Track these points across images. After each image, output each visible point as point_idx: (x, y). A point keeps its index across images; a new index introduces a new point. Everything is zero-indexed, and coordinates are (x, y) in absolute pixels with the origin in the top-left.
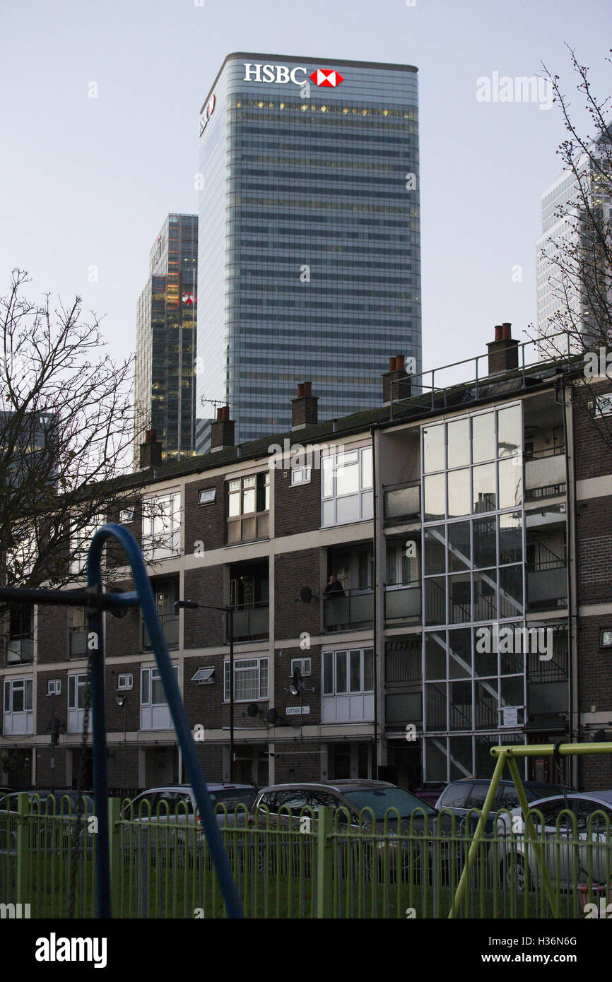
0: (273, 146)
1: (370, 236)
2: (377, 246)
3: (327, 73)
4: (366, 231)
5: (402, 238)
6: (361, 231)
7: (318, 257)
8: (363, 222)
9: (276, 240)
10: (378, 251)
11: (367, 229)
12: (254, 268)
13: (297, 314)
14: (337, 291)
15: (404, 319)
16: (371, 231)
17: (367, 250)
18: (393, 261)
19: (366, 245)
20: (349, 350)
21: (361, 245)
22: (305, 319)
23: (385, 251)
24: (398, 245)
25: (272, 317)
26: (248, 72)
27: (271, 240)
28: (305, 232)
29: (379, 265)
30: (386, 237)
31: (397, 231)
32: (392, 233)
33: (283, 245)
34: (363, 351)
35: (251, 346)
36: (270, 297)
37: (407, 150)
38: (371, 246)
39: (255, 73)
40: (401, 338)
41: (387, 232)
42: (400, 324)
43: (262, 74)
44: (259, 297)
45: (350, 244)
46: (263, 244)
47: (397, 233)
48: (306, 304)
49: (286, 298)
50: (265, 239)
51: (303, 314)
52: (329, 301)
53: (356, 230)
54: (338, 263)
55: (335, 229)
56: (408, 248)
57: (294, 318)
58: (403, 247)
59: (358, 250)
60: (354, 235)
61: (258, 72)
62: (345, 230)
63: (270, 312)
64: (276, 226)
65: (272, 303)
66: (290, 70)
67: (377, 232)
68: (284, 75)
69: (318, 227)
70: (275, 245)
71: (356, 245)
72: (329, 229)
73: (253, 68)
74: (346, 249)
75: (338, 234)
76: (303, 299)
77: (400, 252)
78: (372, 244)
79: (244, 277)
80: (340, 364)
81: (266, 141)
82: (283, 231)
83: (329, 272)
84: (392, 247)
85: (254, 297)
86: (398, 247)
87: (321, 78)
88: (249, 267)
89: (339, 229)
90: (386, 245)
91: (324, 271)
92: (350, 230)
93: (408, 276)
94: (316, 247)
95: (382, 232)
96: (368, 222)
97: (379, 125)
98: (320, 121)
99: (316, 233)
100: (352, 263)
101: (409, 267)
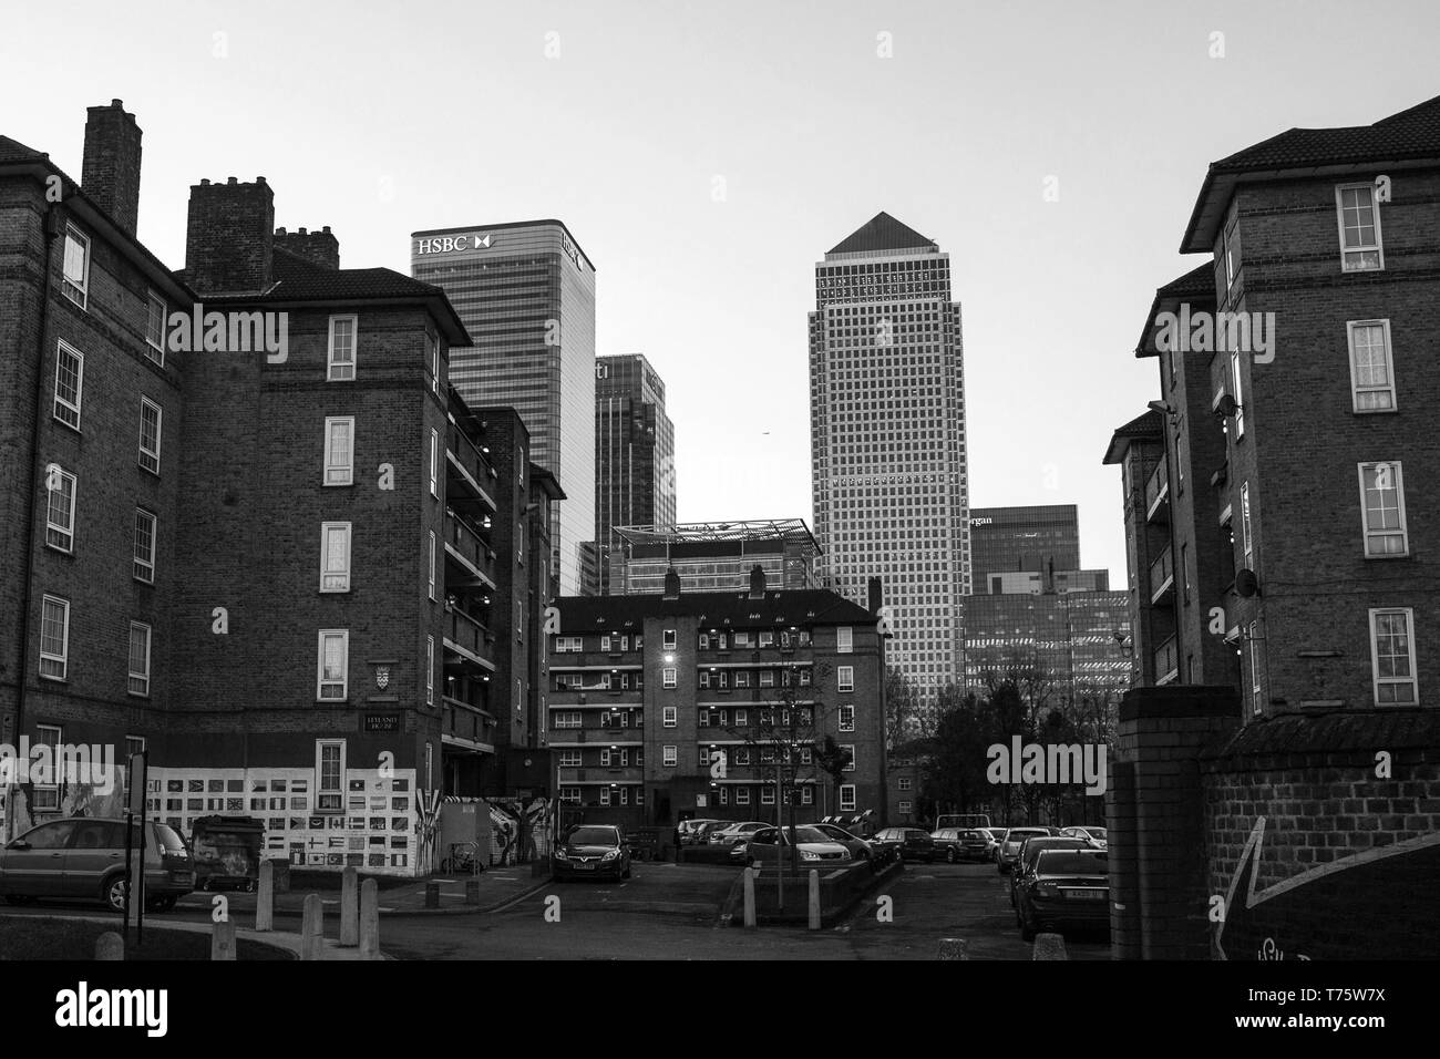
1: (515, 365)
3: (482, 238)
4: (512, 362)
5: (541, 363)
6: (507, 361)
7: (474, 387)
8: (510, 354)
11: (512, 360)
16: (515, 361)
17: (513, 377)
18: (532, 383)
19: (511, 373)
21: (507, 373)
23: (527, 376)
24: (537, 370)
26: (421, 247)
29: (522, 388)
30: (527, 364)
31: (537, 359)
32: (532, 360)
37: (546, 290)
38: (516, 373)
39: (427, 245)
41: (529, 360)
43: (432, 246)
45: (499, 373)
47: (537, 360)
54: (490, 390)
55: (486, 364)
56: (545, 371)
58: (541, 371)
60: (502, 366)
61: (429, 246)
66: (454, 239)
67: (520, 361)
68: (450, 244)
71: (503, 374)
72: (482, 364)
73: (425, 243)
74: (497, 378)
75: (490, 367)
77: (539, 375)
78: (516, 372)
83: (482, 398)
84: (532, 372)
86: (537, 372)
87: (478, 242)
89: (491, 363)
90: (528, 371)
91: (478, 399)
93: (545, 394)
94: (472, 380)
95: (524, 361)
96: (514, 354)
97: (523, 273)
98: (477, 277)
99: (472, 368)
100: (500, 389)
101: (546, 386)
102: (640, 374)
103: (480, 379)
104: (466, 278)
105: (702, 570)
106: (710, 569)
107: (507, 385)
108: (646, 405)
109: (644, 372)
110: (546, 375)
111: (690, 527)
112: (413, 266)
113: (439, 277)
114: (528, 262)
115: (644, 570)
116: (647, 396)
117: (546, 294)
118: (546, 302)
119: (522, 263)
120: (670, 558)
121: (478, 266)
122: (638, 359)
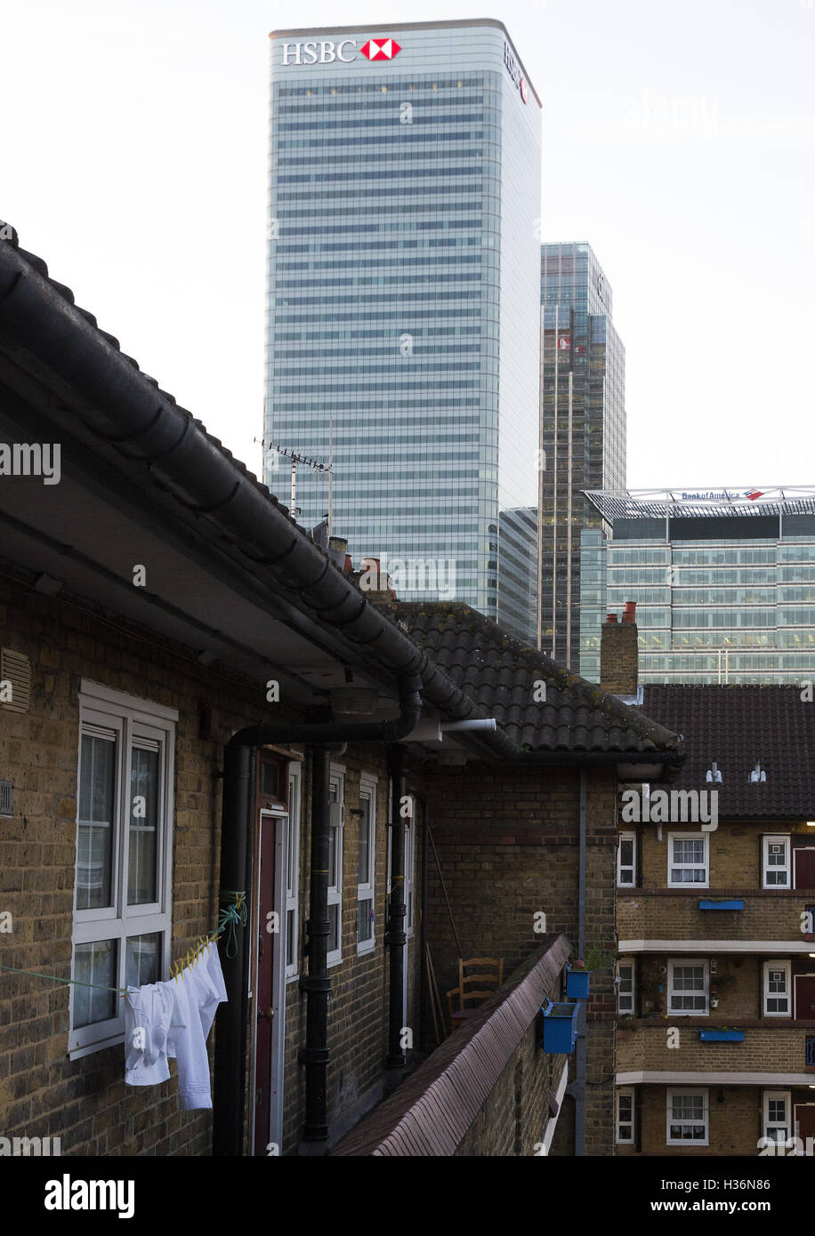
0: (314, 143)
1: (432, 243)
2: (440, 254)
3: (381, 42)
4: (427, 237)
5: (471, 241)
6: (419, 237)
7: (368, 275)
8: (423, 226)
9: (318, 259)
10: (442, 260)
11: (428, 235)
12: (292, 296)
13: (342, 346)
14: (391, 315)
15: (470, 342)
16: (433, 237)
17: (429, 261)
18: (458, 271)
19: (427, 255)
20: (403, 386)
21: (420, 255)
22: (351, 352)
23: (450, 260)
24: (465, 251)
25: (312, 353)
26: (286, 53)
27: (311, 260)
28: (352, 246)
29: (442, 278)
30: (451, 242)
31: (465, 233)
32: (459, 236)
33: (327, 265)
34: (420, 386)
35: (286, 390)
36: (310, 330)
37: (479, 129)
38: (433, 255)
39: (295, 53)
40: (467, 366)
41: (452, 236)
42: (467, 348)
43: (303, 53)
44: (297, 330)
45: (407, 256)
46: (303, 266)
47: (465, 235)
48: (354, 334)
49: (329, 329)
50: (305, 260)
51: (348, 346)
52: (380, 327)
53: (413, 238)
54: (392, 280)
55: (388, 239)
56: (478, 253)
57: (337, 353)
58: (471, 253)
59: (417, 261)
60: (412, 244)
61: (298, 52)
62: (401, 238)
63: (310, 347)
64: (318, 242)
65: (313, 336)
66: (337, 44)
67: (439, 237)
68: (330, 52)
69: (369, 237)
70: (317, 265)
71: (414, 256)
73: (290, 47)
74: (404, 262)
75: (393, 245)
76: (348, 328)
77: (469, 259)
79: (279, 307)
80: (391, 404)
81: (307, 138)
82: (327, 247)
83: (381, 292)
84: (458, 254)
85: (291, 331)
86: (465, 254)
87: (374, 49)
88: (286, 296)
89: (394, 239)
90: (450, 252)
92: (407, 238)
93: (477, 288)
94: (365, 264)
95: (446, 237)
96: (430, 226)
97: (445, 102)
98: (373, 105)
99: (365, 246)
100: (408, 279)
101: (479, 277)
102: (585, 272)
103: (377, 263)
104: (355, 106)
105: (718, 559)
106: (731, 557)
107: (420, 273)
108: (591, 318)
109: (590, 269)
110: (479, 259)
111: (701, 493)
112: (274, 83)
113: (314, 103)
114: (452, 84)
115: (632, 557)
116: (593, 307)
117: (480, 135)
118: (479, 147)
119: (442, 84)
120: (672, 538)
121: (373, 88)
122: (581, 249)
